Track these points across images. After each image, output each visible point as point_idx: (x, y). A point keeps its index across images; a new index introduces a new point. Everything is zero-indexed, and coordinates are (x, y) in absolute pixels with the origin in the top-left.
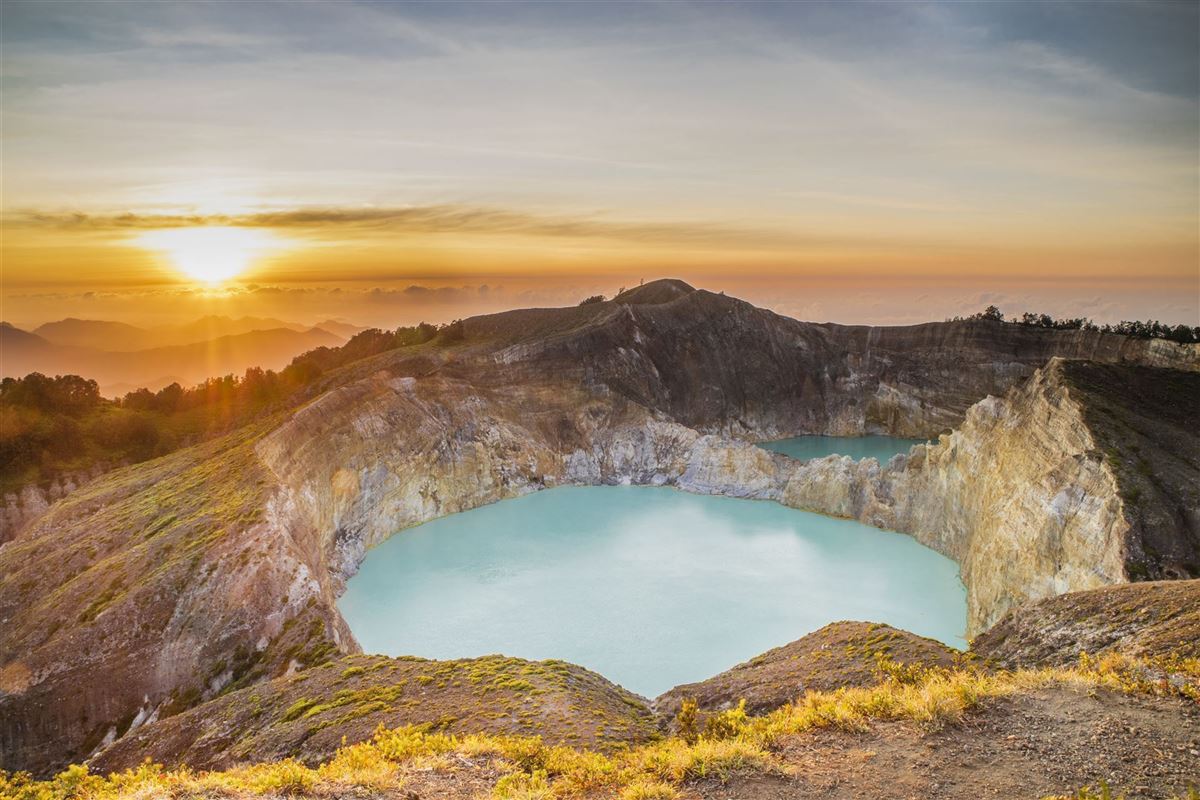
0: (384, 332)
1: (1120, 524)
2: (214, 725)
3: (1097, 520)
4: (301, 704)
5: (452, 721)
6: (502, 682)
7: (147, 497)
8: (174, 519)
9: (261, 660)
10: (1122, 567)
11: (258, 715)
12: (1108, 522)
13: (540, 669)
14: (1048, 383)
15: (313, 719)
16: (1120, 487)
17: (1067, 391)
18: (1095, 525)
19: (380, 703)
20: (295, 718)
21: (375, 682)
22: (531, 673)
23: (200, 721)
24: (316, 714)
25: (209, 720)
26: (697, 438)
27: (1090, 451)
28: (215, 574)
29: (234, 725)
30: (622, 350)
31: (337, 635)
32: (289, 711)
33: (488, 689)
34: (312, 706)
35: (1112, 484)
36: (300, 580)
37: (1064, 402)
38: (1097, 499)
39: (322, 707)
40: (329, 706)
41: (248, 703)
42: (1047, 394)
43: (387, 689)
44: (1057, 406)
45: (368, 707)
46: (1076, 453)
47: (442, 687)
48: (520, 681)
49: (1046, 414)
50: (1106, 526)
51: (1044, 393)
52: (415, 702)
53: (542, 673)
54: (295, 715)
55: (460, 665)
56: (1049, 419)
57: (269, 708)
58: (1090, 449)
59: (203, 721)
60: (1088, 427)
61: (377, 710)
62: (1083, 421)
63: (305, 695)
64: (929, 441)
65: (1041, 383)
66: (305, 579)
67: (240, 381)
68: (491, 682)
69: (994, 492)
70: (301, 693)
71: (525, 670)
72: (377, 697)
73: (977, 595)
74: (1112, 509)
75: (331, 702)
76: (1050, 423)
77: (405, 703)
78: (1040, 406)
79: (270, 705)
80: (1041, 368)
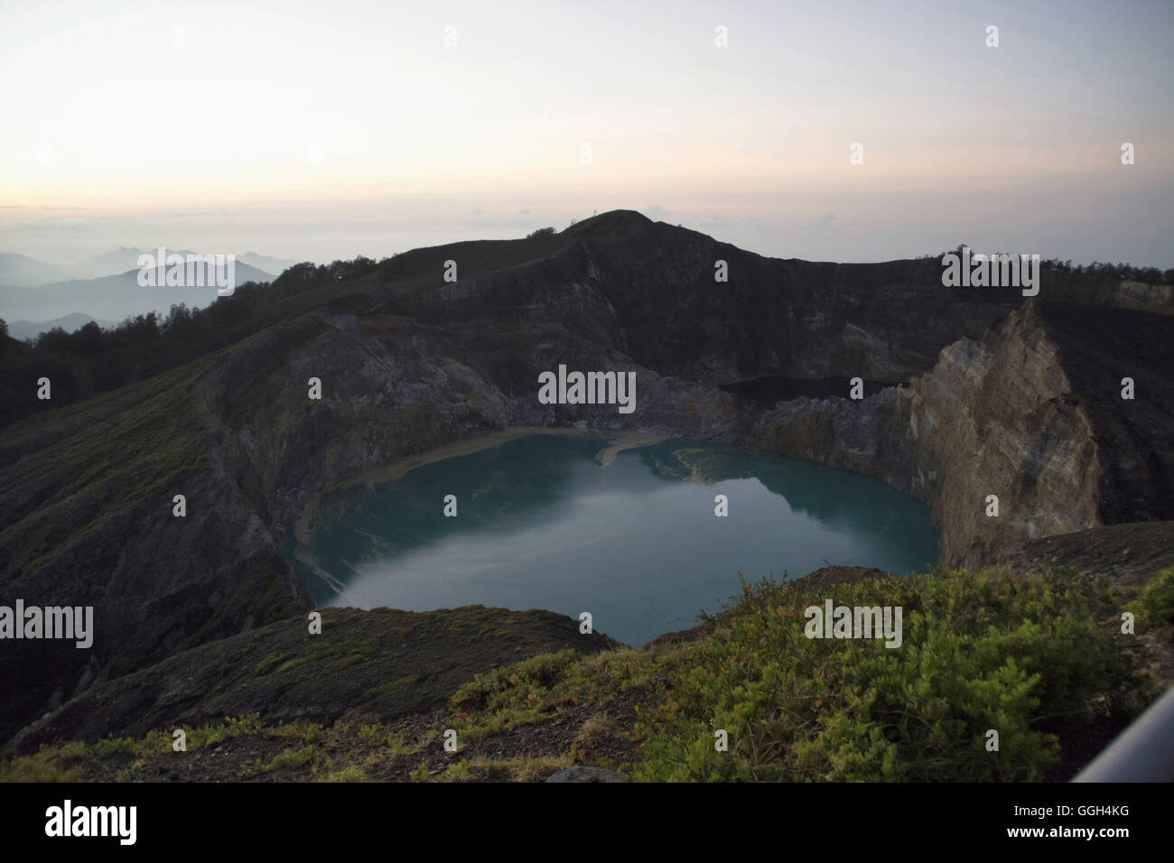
0: (317, 266)
1: (1094, 467)
2: (178, 682)
3: (1072, 465)
4: (271, 658)
5: (440, 673)
6: (487, 632)
7: (75, 444)
8: (109, 467)
9: (215, 615)
10: (1095, 511)
11: (226, 672)
12: (1083, 465)
13: (525, 619)
14: (1025, 324)
15: (288, 673)
16: (1095, 432)
17: (1044, 334)
18: (1069, 469)
19: (358, 656)
20: (267, 673)
21: (350, 635)
22: (516, 624)
23: (161, 678)
24: (290, 669)
25: (172, 677)
26: (657, 380)
27: (1065, 395)
28: (158, 525)
29: (200, 682)
30: (576, 286)
31: (294, 589)
32: (260, 665)
33: (473, 640)
34: (283, 661)
35: (1087, 428)
36: (251, 531)
37: (1041, 344)
38: (1072, 443)
39: (296, 661)
40: (302, 660)
41: (214, 659)
42: (1024, 336)
43: (364, 642)
44: (1034, 348)
45: (346, 660)
46: (1052, 397)
47: (424, 638)
48: (506, 631)
49: (1023, 357)
50: (1080, 470)
51: (1020, 335)
52: (396, 654)
53: (527, 623)
54: (266, 669)
55: (440, 616)
56: (1025, 361)
57: (238, 663)
58: (1065, 392)
59: (165, 678)
60: (1065, 370)
61: (356, 663)
62: (1060, 365)
63: (276, 650)
64: (900, 384)
65: (1017, 324)
66: (257, 530)
67: (164, 318)
68: (476, 632)
69: (968, 437)
70: (270, 647)
71: (509, 621)
72: (355, 650)
73: (949, 541)
74: (1087, 453)
75: (304, 656)
76: (1026, 367)
77: (386, 656)
78: (1016, 349)
79: (238, 660)
80: (1017, 309)
